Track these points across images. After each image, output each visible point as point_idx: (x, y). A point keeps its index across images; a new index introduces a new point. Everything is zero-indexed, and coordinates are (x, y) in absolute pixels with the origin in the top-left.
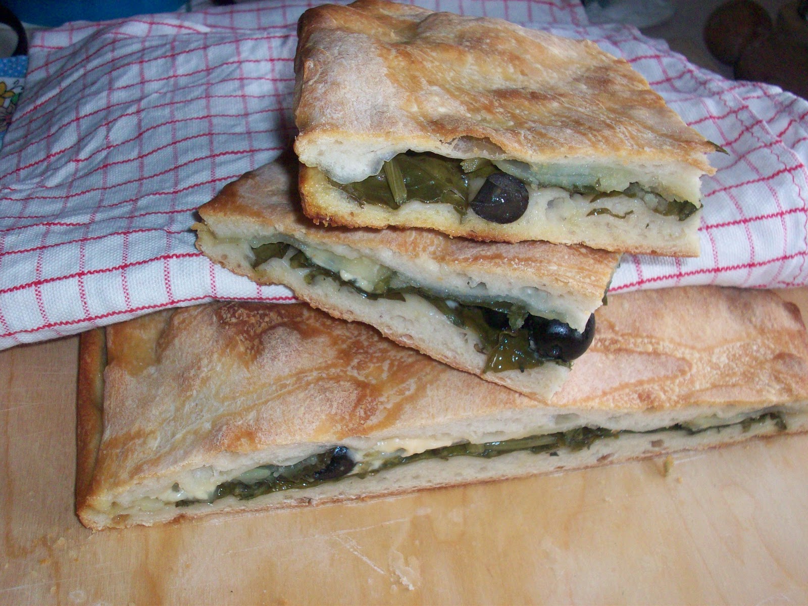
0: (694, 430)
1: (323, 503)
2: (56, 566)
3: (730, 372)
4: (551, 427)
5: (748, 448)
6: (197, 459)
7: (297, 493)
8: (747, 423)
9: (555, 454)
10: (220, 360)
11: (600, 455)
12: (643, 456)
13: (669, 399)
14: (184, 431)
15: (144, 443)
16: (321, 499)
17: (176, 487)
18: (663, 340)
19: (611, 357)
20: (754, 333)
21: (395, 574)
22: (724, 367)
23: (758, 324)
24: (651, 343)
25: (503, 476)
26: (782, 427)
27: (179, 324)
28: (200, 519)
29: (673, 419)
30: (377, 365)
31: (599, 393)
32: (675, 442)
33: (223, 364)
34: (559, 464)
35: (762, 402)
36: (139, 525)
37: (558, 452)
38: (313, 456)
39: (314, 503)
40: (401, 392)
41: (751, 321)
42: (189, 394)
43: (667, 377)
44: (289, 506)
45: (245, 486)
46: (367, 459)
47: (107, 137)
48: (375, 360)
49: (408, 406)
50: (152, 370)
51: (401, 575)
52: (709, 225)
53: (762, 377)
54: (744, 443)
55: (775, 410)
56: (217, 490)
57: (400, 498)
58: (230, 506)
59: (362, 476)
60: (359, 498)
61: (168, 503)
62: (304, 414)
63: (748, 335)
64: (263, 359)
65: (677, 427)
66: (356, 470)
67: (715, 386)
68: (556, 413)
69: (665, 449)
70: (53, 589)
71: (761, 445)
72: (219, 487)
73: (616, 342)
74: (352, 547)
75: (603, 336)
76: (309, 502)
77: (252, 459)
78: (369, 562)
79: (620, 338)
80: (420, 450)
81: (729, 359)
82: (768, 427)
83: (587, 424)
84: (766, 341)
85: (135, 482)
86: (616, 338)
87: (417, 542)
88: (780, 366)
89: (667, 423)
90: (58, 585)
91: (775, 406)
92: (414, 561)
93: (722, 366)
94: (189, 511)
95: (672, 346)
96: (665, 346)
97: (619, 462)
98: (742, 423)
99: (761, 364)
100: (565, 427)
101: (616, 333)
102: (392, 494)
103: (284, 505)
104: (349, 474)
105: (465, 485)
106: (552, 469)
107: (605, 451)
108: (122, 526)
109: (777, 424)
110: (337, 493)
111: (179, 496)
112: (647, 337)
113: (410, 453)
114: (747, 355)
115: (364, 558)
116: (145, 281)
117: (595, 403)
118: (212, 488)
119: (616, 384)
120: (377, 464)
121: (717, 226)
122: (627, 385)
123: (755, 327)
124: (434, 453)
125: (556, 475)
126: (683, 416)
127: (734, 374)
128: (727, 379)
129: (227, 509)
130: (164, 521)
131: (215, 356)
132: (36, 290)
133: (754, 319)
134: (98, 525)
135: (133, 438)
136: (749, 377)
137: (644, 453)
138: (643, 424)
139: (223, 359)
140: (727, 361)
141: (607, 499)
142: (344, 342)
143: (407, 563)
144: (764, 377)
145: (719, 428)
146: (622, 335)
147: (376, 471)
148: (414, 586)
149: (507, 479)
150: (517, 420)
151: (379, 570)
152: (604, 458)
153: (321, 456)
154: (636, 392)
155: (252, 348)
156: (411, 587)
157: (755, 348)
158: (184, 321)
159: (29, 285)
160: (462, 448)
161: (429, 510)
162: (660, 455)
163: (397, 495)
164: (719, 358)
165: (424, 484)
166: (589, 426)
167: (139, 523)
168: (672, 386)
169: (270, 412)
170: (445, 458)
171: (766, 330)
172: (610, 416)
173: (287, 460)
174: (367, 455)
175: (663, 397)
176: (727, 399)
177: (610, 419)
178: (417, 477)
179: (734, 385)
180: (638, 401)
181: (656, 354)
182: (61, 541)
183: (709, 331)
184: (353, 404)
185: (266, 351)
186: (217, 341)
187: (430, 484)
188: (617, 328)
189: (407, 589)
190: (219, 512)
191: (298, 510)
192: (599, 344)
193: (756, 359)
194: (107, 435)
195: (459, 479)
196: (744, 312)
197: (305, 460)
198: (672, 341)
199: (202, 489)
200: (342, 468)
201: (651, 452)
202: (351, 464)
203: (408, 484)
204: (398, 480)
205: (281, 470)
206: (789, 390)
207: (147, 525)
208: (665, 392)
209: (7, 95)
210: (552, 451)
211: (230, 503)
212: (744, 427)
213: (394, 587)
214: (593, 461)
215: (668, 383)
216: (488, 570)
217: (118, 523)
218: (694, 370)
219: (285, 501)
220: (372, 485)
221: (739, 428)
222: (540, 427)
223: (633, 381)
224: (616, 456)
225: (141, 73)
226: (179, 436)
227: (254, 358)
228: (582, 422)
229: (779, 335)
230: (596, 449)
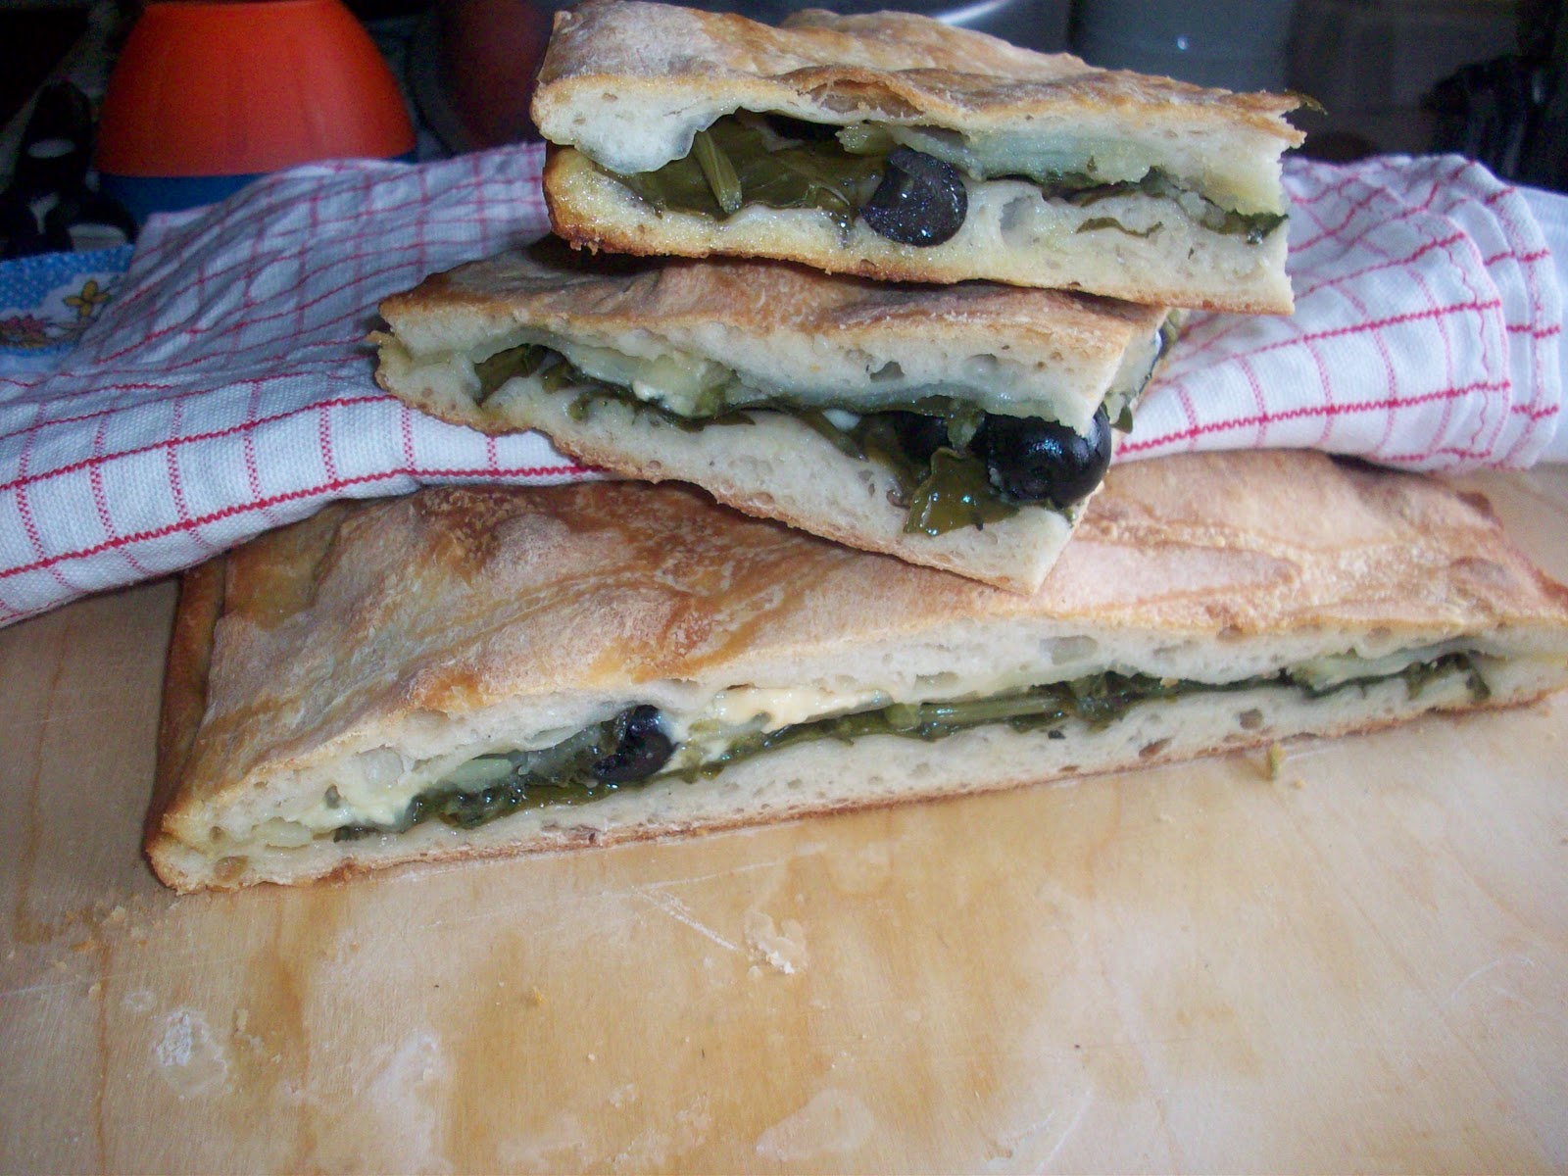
0: (1318, 688)
1: (618, 841)
2: (105, 954)
3: (1374, 583)
4: (1046, 670)
5: (1422, 731)
6: (370, 732)
7: (568, 815)
8: (1418, 675)
9: (1055, 735)
10: (418, 574)
11: (1145, 743)
12: (1226, 746)
13: (1265, 617)
14: (349, 692)
15: (275, 718)
16: (614, 831)
17: (333, 799)
18: (1245, 531)
19: (1151, 553)
20: (1410, 532)
21: (756, 949)
22: (1362, 576)
23: (1417, 520)
24: (1222, 534)
25: (964, 786)
26: (1480, 689)
27: (350, 533)
28: (384, 871)
29: (1275, 659)
30: (711, 569)
31: (1133, 599)
32: (1284, 714)
33: (424, 583)
34: (1068, 762)
35: (1437, 627)
36: (265, 882)
37: (1065, 732)
38: (590, 727)
39: (600, 839)
40: (756, 606)
41: (1401, 513)
42: (361, 635)
43: (1258, 586)
44: (554, 847)
45: (470, 798)
46: (697, 737)
47: (246, 292)
48: (707, 562)
49: (768, 626)
50: (300, 618)
51: (768, 950)
53: (1432, 589)
54: (1413, 723)
55: (1464, 648)
56: (412, 807)
57: (766, 829)
58: (438, 844)
59: (688, 775)
60: (687, 831)
61: (319, 836)
62: (571, 639)
63: (1401, 535)
64: (498, 564)
65: (1283, 679)
66: (676, 762)
67: (1345, 601)
68: (1052, 634)
69: (1264, 732)
70: (95, 988)
71: (1445, 728)
72: (418, 799)
73: (1158, 532)
74: (675, 909)
75: (1133, 522)
76: (592, 838)
77: (474, 731)
78: (705, 931)
79: (1165, 527)
80: (799, 718)
81: (1369, 566)
82: (1452, 689)
83: (1113, 663)
84: (1435, 544)
85: (253, 779)
86: (1157, 526)
87: (800, 897)
88: (1464, 573)
89: (1265, 667)
90: (105, 985)
91: (1462, 637)
92: (793, 926)
93: (1358, 575)
94: (364, 853)
95: (1262, 541)
96: (1249, 540)
97: (1183, 760)
98: (1405, 673)
99: (1431, 573)
100: (1073, 670)
101: (1158, 520)
102: (749, 823)
103: (543, 844)
104: (664, 771)
105: (890, 805)
106: (1054, 771)
107: (1153, 733)
108: (233, 885)
109: (1470, 684)
110: (643, 818)
111: (340, 817)
112: (1215, 525)
113: (779, 722)
114: (1401, 562)
115: (697, 926)
116: (286, 446)
117: (1127, 615)
118: (404, 802)
119: (1164, 590)
120: (717, 750)
121: (1324, 336)
122: (1183, 594)
123: (1411, 523)
124: (823, 727)
125: (1063, 785)
126: (1294, 651)
127: (1382, 586)
128: (1370, 592)
129: (434, 852)
130: (314, 874)
131: (411, 569)
132: (92, 473)
133: (1407, 512)
134: (188, 880)
135: (256, 713)
136: (1409, 589)
137: (1227, 739)
138: (1221, 666)
139: (425, 573)
140: (1365, 569)
141: (1164, 817)
142: (650, 537)
143: (780, 930)
144: (1439, 588)
145: (1365, 683)
146: (1169, 523)
147: (716, 768)
148: (794, 964)
149: (971, 794)
150: (979, 649)
151: (725, 943)
152: (1151, 749)
153: (607, 727)
154: (1201, 604)
155: (478, 549)
156: (788, 969)
157: (1415, 552)
158: (359, 527)
159: (81, 466)
160: (876, 719)
161: (822, 847)
162: (1257, 746)
163: (759, 824)
164: (1350, 564)
165: (809, 800)
166: (1119, 671)
167: (266, 877)
168: (1268, 599)
169: (508, 641)
170: (847, 739)
171: (1432, 527)
172: (1156, 645)
173: (543, 734)
174: (695, 728)
175: (1252, 612)
176: (1372, 617)
177: (1157, 652)
178: (794, 784)
179: (1383, 600)
180: (1207, 617)
181: (1234, 550)
182: (118, 913)
183: (1327, 525)
184: (664, 622)
185: (503, 549)
186: (414, 546)
187: (822, 801)
188: (1158, 513)
189: (781, 973)
190: (419, 858)
191: (570, 854)
192: (1127, 535)
193: (1420, 567)
194: (210, 716)
195: (878, 792)
196: (1389, 499)
197: (577, 736)
198: (1261, 533)
199: (385, 808)
200: (649, 755)
201: (1241, 739)
202: (667, 748)
203: (780, 800)
204: (759, 792)
205: (533, 761)
206: (1487, 608)
207: (281, 882)
208: (1255, 607)
210: (1053, 727)
211: (438, 837)
212: (1411, 686)
213: (756, 972)
214: (1131, 755)
215: (1260, 594)
216: (940, 938)
217: (227, 878)
218: (1307, 576)
219: (546, 834)
220: (708, 801)
221: (1399, 688)
222: (1024, 667)
223: (1194, 588)
224: (1175, 744)
226: (339, 700)
227: (482, 563)
228: (1103, 659)
229: (1457, 534)
230: (1136, 726)
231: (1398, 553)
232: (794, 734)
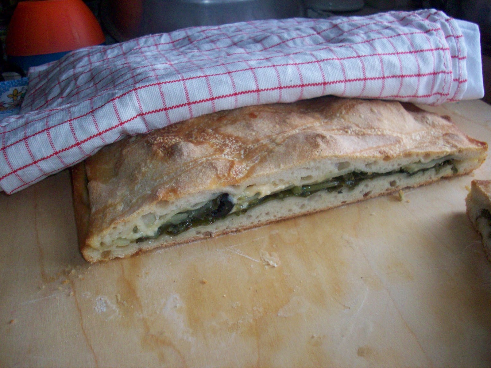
0: (411, 172)
1: (218, 235)
2: (72, 283)
3: (423, 142)
4: (336, 172)
5: (440, 184)
6: (147, 209)
7: (203, 229)
8: (438, 167)
9: (340, 192)
10: (151, 162)
11: (364, 193)
12: (386, 192)
13: (395, 153)
14: (136, 198)
15: (115, 208)
16: (217, 232)
17: (135, 230)
18: (386, 130)
19: (361, 137)
20: (430, 127)
21: (265, 261)
22: (419, 140)
23: (431, 124)
24: (379, 131)
25: (315, 210)
26: (455, 170)
27: (126, 153)
28: (151, 251)
29: (399, 165)
30: (237, 153)
31: (359, 150)
32: (402, 182)
33: (153, 164)
34: (343, 200)
35: (442, 153)
36: (116, 258)
37: (342, 191)
38: (210, 201)
39: (213, 235)
40: (253, 162)
41: (427, 122)
42: (136, 182)
43: (392, 145)
44: (200, 239)
45: (174, 226)
46: (240, 202)
47: (76, 84)
48: (236, 151)
49: (258, 167)
50: (114, 179)
51: (268, 261)
52: (398, 52)
53: (439, 142)
54: (437, 181)
55: (450, 158)
56: (158, 231)
57: (260, 228)
58: (166, 241)
59: (237, 214)
60: (238, 231)
61: (132, 242)
62: (202, 176)
63: (427, 128)
64: (175, 156)
65: (401, 171)
66: (234, 210)
67: (416, 147)
68: (338, 162)
69: (397, 187)
70: (72, 293)
71: (446, 182)
72: (159, 228)
73: (361, 131)
74: (239, 252)
75: (354, 129)
76: (210, 235)
77: (176, 205)
78: (249, 258)
79: (363, 130)
80: (269, 193)
81: (421, 137)
82: (447, 171)
83: (355, 169)
84: (437, 130)
86: (361, 130)
87: (274, 246)
88: (447, 137)
89: (396, 167)
90: (75, 292)
91: (449, 155)
92: (274, 253)
93: (418, 140)
94: (145, 246)
95: (390, 132)
96: (387, 132)
97: (375, 197)
98: (434, 167)
99: (438, 138)
100: (344, 172)
101: (361, 128)
102: (255, 226)
103: (196, 238)
104: (231, 212)
105: (295, 218)
106: (340, 204)
107: (367, 190)
108: (107, 259)
109: (452, 169)
110: (225, 228)
111: (138, 236)
112: (377, 128)
113: (263, 195)
114: (429, 136)
115: (247, 256)
116: (105, 115)
117: (358, 154)
118: (156, 229)
119: (367, 148)
120: (245, 206)
121: (402, 53)
122: (372, 148)
123: (430, 125)
124: (275, 196)
125: (343, 207)
126: (404, 162)
127: (425, 142)
128: (422, 144)
129: (165, 244)
130: (131, 254)
131: (148, 161)
132: (47, 132)
133: (428, 122)
134: (94, 259)
135: (108, 208)
136: (434, 143)
137: (387, 190)
138: (384, 168)
139: (153, 162)
140: (420, 139)
142: (217, 145)
143: (271, 255)
144: (441, 142)
145: (424, 170)
146: (364, 129)
147: (245, 211)
148: (277, 264)
149: (317, 212)
150: (318, 168)
151: (256, 260)
152: (366, 195)
153: (214, 201)
154: (377, 150)
155: (168, 153)
156: (276, 265)
157: (432, 133)
158: (128, 151)
159: (43, 131)
160: (289, 192)
161: (277, 231)
162: (395, 192)
163: (258, 227)
164: (415, 137)
165: (272, 218)
166: (356, 171)
167: (116, 256)
168: (395, 148)
169: (183, 178)
170: (282, 199)
171: (436, 126)
172: (366, 163)
173: (196, 205)
174: (240, 199)
175: (391, 152)
176: (425, 151)
177: (366, 165)
178: (267, 214)
179: (427, 146)
180: (380, 154)
181: (383, 135)
182: (73, 271)
183: (407, 127)
184: (228, 169)
185: (176, 152)
186: (148, 154)
187: (276, 218)
188: (360, 126)
189: (274, 267)
190: (161, 246)
191: (205, 241)
192: (353, 133)
193: (434, 137)
194: (93, 210)
195: (290, 214)
196: (423, 119)
197: (206, 204)
198: (389, 130)
199: (151, 231)
200: (227, 208)
201: (390, 190)
202: (231, 205)
203: (264, 219)
204: (257, 217)
205: (193, 213)
206: (455, 146)
207: (121, 257)
208: (392, 150)
209: (19, 94)
210: (339, 190)
211: (167, 239)
212: (436, 171)
213: (267, 267)
214: (361, 197)
215: (393, 147)
216: (317, 253)
217: (105, 257)
218: (404, 141)
219: (197, 235)
220: (243, 221)
221: (433, 172)
222: (330, 172)
223: (375, 146)
224: (372, 193)
225: (89, 60)
226: (134, 201)
227: (170, 157)
228: (352, 168)
229: (443, 127)
230: (361, 188)
231: (428, 133)
232: (267, 198)
